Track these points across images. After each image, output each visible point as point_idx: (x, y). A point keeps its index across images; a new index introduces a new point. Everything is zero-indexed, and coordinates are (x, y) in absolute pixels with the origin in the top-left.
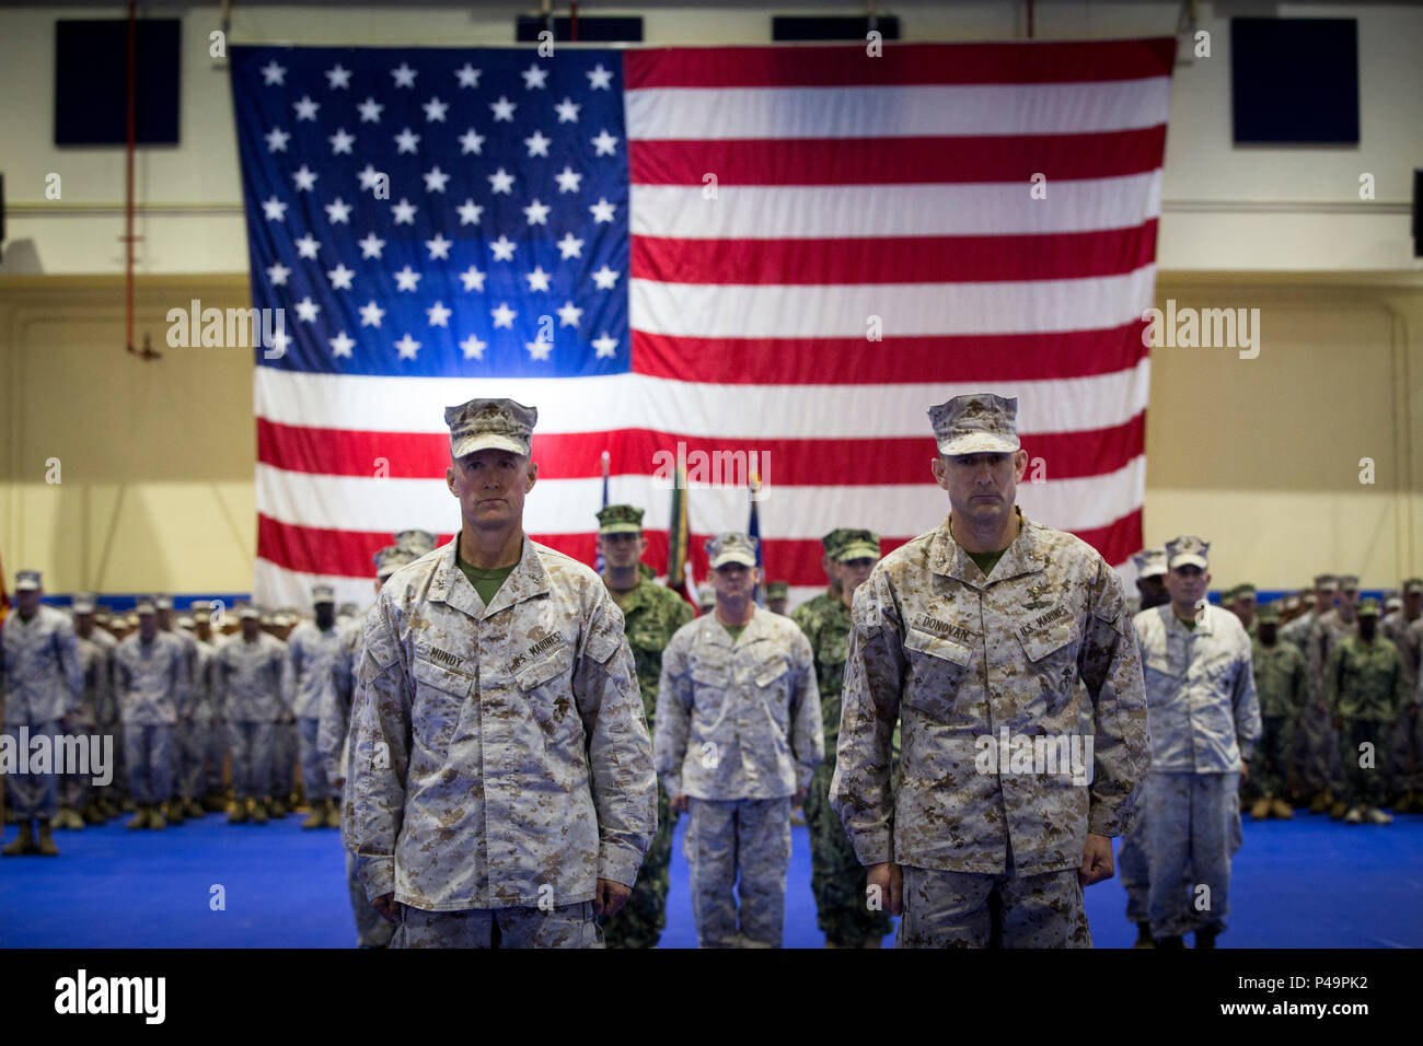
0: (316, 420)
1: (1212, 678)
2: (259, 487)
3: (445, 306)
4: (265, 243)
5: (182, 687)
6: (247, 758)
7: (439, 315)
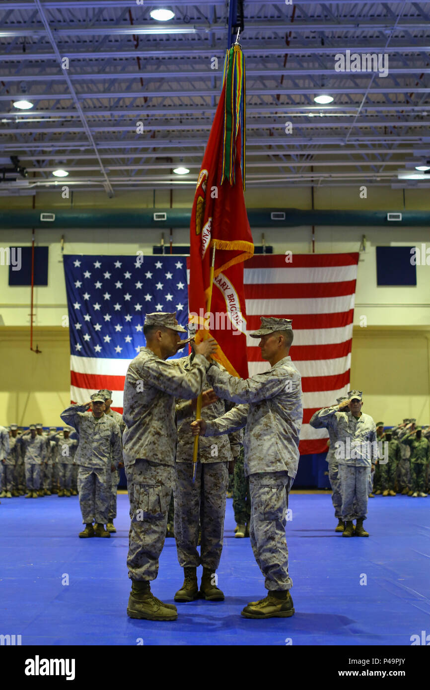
0: (89, 372)
1: (363, 436)
2: (71, 392)
3: (130, 337)
4: (74, 317)
5: (44, 453)
6: (64, 476)
7: (128, 339)
